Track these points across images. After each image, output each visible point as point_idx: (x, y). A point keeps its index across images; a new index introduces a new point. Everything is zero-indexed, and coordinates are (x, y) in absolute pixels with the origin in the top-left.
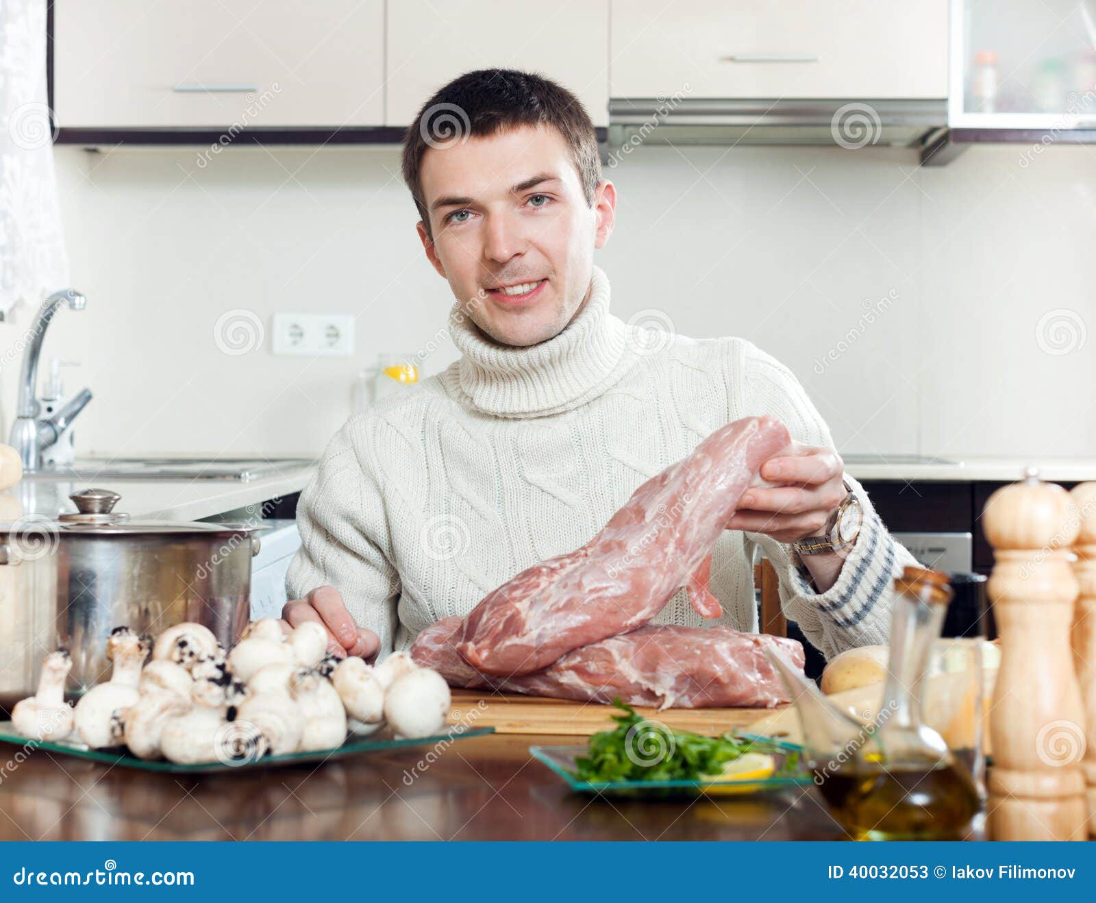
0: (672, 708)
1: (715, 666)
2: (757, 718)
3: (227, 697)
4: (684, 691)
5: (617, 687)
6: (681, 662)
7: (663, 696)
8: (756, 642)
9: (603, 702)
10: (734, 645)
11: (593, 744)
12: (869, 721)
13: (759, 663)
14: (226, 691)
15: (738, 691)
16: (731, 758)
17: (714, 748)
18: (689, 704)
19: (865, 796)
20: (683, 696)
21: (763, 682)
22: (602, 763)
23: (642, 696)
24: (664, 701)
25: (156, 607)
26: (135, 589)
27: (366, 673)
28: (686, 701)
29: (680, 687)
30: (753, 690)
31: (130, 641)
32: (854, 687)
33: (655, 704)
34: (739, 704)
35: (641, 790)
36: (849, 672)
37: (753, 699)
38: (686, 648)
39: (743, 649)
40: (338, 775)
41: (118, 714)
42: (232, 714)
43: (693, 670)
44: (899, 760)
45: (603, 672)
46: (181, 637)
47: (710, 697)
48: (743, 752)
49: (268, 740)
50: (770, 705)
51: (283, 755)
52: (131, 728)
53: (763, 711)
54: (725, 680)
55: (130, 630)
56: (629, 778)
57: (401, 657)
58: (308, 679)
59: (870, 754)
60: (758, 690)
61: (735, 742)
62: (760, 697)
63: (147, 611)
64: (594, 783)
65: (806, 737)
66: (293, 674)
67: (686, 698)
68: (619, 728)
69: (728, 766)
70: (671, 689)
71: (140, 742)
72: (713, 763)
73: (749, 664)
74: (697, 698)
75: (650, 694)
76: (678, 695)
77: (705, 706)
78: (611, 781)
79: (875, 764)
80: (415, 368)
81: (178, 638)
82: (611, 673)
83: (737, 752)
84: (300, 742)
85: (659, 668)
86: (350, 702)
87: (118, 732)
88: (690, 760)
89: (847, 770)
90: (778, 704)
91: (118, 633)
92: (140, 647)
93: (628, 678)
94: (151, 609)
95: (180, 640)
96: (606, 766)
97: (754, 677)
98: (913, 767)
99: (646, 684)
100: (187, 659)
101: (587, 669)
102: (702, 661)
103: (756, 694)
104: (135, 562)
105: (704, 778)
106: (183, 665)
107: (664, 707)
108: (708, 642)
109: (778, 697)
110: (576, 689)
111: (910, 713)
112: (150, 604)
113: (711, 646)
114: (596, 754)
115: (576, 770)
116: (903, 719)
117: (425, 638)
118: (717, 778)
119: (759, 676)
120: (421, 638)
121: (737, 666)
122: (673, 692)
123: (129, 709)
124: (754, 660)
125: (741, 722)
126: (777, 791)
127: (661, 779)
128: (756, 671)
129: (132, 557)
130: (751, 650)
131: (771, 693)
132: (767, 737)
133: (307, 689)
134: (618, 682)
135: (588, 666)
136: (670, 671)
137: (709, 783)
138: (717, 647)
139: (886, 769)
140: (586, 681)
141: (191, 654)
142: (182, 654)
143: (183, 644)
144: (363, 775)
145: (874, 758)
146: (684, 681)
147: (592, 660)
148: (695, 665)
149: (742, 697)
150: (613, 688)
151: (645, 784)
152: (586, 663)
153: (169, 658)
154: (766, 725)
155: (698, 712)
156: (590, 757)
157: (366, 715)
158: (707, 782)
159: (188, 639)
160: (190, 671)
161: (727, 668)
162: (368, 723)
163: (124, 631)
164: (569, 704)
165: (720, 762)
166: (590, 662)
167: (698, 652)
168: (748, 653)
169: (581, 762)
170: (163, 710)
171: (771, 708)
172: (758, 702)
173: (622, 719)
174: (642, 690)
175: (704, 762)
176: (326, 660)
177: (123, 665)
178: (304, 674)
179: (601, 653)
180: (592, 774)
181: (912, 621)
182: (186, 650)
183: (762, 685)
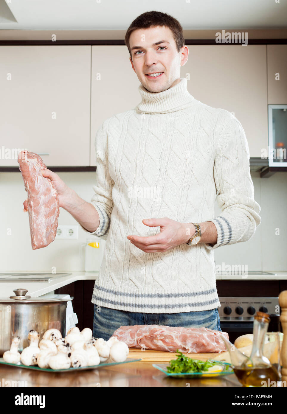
0: (190, 353)
1: (203, 340)
2: (215, 356)
3: (68, 350)
4: (194, 348)
5: (175, 347)
6: (193, 339)
7: (188, 349)
8: (215, 334)
9: (170, 351)
10: (208, 334)
11: (171, 363)
12: (249, 356)
13: (216, 340)
14: (68, 348)
15: (209, 348)
16: (210, 367)
17: (206, 364)
18: (196, 352)
19: (248, 376)
20: (194, 349)
21: (217, 345)
22: (174, 368)
23: (182, 349)
24: (189, 351)
25: (40, 324)
26: (34, 318)
27: (105, 343)
28: (195, 351)
29: (193, 347)
30: (214, 348)
31: (35, 334)
32: (244, 347)
33: (185, 352)
34: (210, 352)
35: (185, 376)
36: (242, 342)
37: (214, 350)
38: (195, 335)
39: (211, 336)
40: (97, 373)
41: (35, 355)
42: (69, 355)
43: (196, 341)
44: (257, 366)
45: (170, 342)
46: (52, 333)
47: (202, 349)
48: (213, 365)
49: (80, 363)
50: (219, 352)
51: (84, 367)
52: (39, 359)
53: (218, 354)
54: (206, 344)
55: (35, 331)
56: (182, 372)
57: (114, 338)
58: (90, 345)
59: (249, 364)
60: (216, 348)
61: (211, 362)
62: (216, 350)
63: (37, 325)
64: (173, 374)
65: (232, 361)
66: (85, 344)
67: (195, 350)
68: (178, 359)
69: (209, 369)
70: (191, 347)
71: (42, 364)
72: (205, 368)
73: (213, 340)
74: (198, 350)
75: (184, 349)
76: (193, 349)
77: (201, 352)
78: (177, 373)
79: (250, 367)
80: (98, 243)
81: (51, 333)
82: (173, 343)
83: (212, 365)
84: (88, 363)
85: (187, 341)
86: (100, 352)
87: (35, 360)
88: (199, 367)
89: (243, 369)
90: (222, 352)
91: (32, 332)
92: (38, 336)
93: (178, 344)
94: (38, 325)
95: (52, 334)
96: (176, 369)
97: (215, 344)
98: (260, 368)
99: (183, 346)
100: (54, 339)
101: (166, 341)
102: (199, 339)
103: (215, 349)
104: (34, 311)
105: (203, 372)
106: (53, 341)
107: (189, 352)
108: (201, 333)
109: (222, 350)
110: (162, 347)
111: (260, 353)
112: (38, 323)
113: (202, 334)
114: (172, 366)
115: (167, 370)
116: (258, 354)
117: (117, 333)
118: (206, 372)
119: (216, 343)
120: (115, 333)
121: (209, 340)
122: (191, 348)
123: (38, 354)
124: (214, 339)
125: (211, 357)
126: (223, 376)
127: (191, 372)
128: (215, 342)
129: (34, 309)
130: (213, 336)
131: (219, 349)
132: (220, 361)
133: (89, 348)
134: (175, 345)
135: (166, 340)
136: (190, 342)
137: (204, 374)
138: (204, 335)
139: (254, 368)
140: (165, 345)
141: (55, 338)
142: (53, 338)
143: (53, 335)
144: (103, 373)
145: (250, 366)
146: (194, 345)
147: (167, 338)
148: (197, 340)
149: (211, 350)
150: (173, 347)
151: (187, 374)
152: (165, 339)
153: (49, 339)
154: (219, 358)
155: (198, 354)
156: (171, 367)
157: (105, 356)
158: (204, 373)
159: (54, 333)
160: (55, 343)
161: (206, 340)
162: (105, 358)
163: (33, 331)
164: (161, 352)
165: (208, 368)
166: (166, 339)
167: (198, 336)
168: (213, 337)
169: (168, 368)
170: (48, 354)
171: (220, 353)
172: (216, 351)
173: (179, 356)
174: (182, 347)
175: (203, 368)
176: (92, 339)
177: (33, 341)
178: (88, 343)
179: (170, 337)
180: (172, 371)
181: (260, 327)
182: (54, 337)
183: (217, 346)
